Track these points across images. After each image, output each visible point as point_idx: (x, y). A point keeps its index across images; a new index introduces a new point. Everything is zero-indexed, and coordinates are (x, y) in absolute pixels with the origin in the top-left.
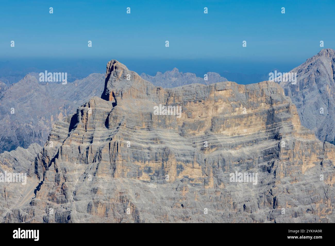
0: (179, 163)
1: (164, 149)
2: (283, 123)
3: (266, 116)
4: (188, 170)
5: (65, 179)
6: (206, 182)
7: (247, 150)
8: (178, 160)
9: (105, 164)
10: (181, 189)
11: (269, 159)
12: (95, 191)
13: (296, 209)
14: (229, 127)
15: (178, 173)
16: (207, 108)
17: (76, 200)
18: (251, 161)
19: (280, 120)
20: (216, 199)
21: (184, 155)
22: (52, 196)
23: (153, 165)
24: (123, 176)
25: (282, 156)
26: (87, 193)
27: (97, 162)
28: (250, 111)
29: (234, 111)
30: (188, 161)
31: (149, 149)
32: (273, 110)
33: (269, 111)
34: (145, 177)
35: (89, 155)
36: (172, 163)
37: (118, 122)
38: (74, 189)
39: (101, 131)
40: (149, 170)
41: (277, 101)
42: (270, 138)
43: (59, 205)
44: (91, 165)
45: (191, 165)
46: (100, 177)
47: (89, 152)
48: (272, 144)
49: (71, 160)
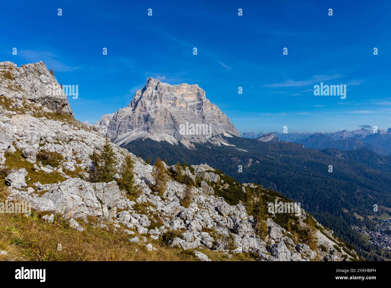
0: (180, 102)
1: (175, 97)
2: (202, 96)
3: (197, 94)
4: (182, 104)
5: (145, 104)
6: (187, 108)
7: (192, 104)
8: (179, 101)
9: (158, 100)
10: (181, 109)
11: (199, 106)
12: (156, 107)
13: (209, 120)
14: (186, 97)
15: (179, 104)
16: (180, 91)
17: (150, 110)
18: (194, 107)
19: (201, 95)
20: (190, 113)
21: (180, 100)
22: (141, 110)
23: (172, 102)
24: (164, 103)
25: (204, 105)
26: (154, 108)
27: (155, 99)
28: (192, 93)
29: (188, 92)
30: (182, 101)
31: (170, 97)
32: (199, 92)
33: (198, 93)
34: (169, 105)
35: (152, 97)
36: (178, 101)
37: (161, 88)
38: (149, 107)
39: (155, 91)
40: (170, 103)
41: (200, 90)
42: (198, 101)
43: (144, 113)
44: (153, 100)
45: (182, 102)
46: (157, 103)
47: (152, 96)
48: (200, 102)
49: (146, 99)
